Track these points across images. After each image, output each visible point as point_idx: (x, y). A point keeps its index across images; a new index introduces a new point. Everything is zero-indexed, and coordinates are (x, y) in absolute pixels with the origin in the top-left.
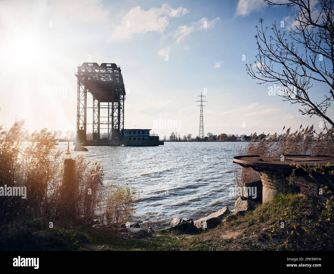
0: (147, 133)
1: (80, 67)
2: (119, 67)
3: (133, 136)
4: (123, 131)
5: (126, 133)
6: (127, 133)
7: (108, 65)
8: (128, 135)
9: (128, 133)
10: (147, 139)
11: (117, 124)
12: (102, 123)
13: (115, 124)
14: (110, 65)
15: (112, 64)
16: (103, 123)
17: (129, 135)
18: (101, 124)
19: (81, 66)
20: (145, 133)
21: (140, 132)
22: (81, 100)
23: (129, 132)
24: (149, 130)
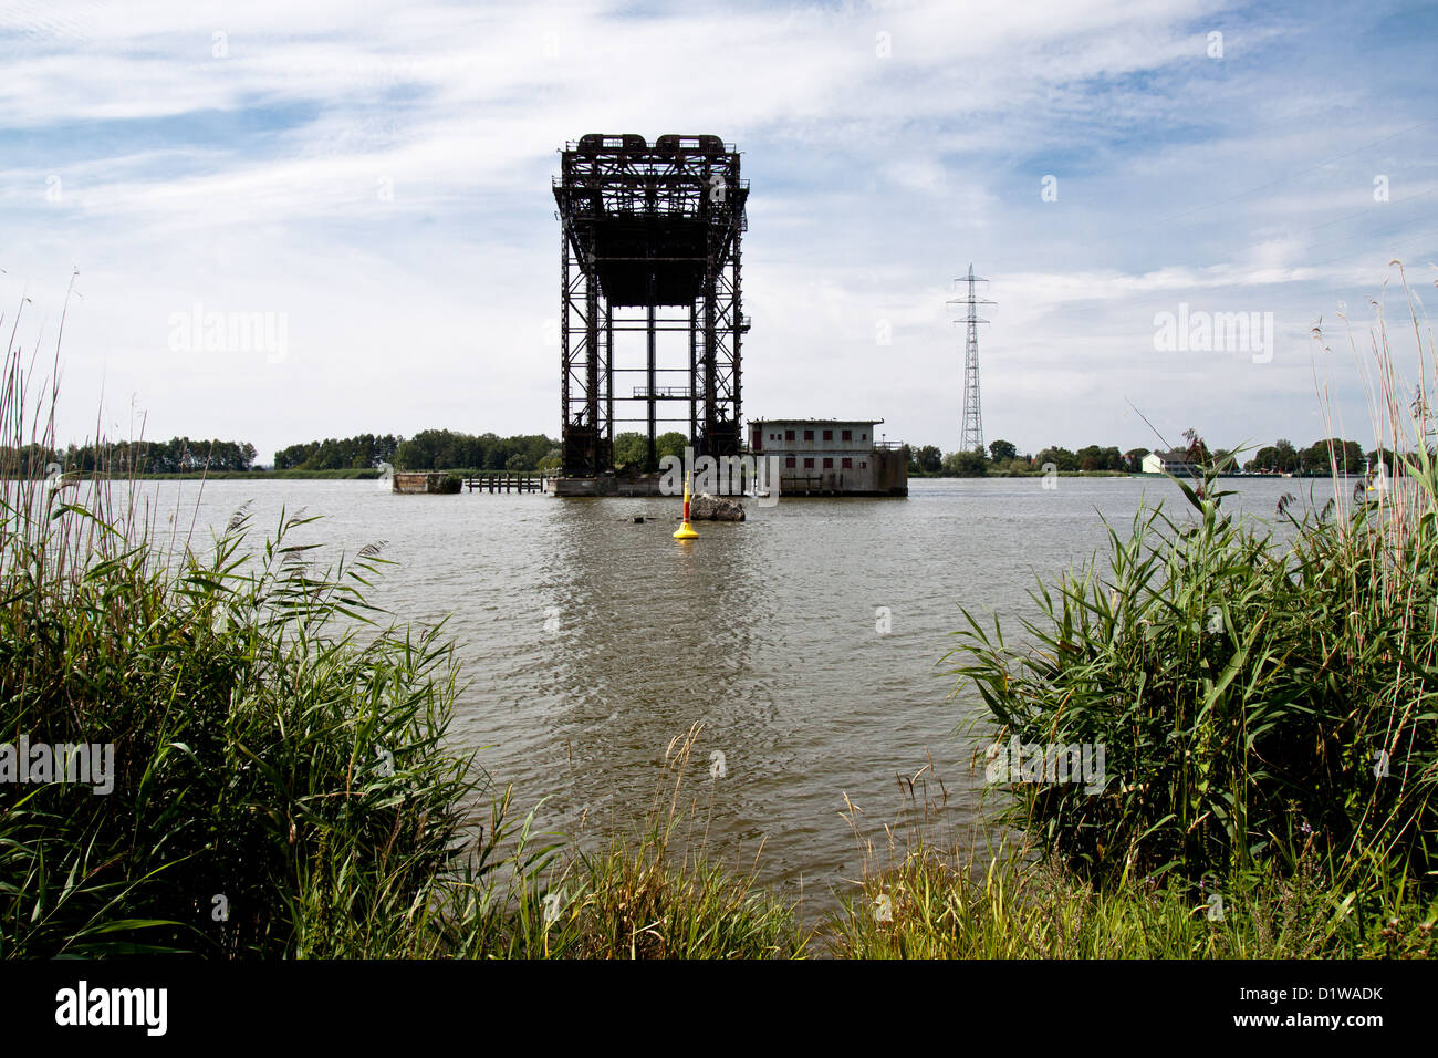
0: (864, 437)
1: (573, 154)
2: (732, 151)
3: (802, 452)
4: (758, 430)
5: (772, 437)
6: (776, 436)
7: (685, 144)
8: (783, 445)
9: (780, 437)
10: (864, 464)
11: (730, 399)
12: (666, 395)
13: (722, 400)
14: (695, 144)
15: (703, 139)
16: (674, 395)
17: (784, 449)
18: (663, 398)
19: (575, 149)
20: (854, 439)
21: (831, 432)
22: (572, 296)
23: (784, 436)
24: (870, 425)
